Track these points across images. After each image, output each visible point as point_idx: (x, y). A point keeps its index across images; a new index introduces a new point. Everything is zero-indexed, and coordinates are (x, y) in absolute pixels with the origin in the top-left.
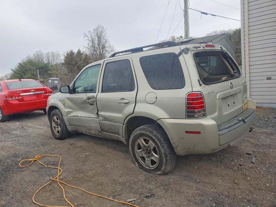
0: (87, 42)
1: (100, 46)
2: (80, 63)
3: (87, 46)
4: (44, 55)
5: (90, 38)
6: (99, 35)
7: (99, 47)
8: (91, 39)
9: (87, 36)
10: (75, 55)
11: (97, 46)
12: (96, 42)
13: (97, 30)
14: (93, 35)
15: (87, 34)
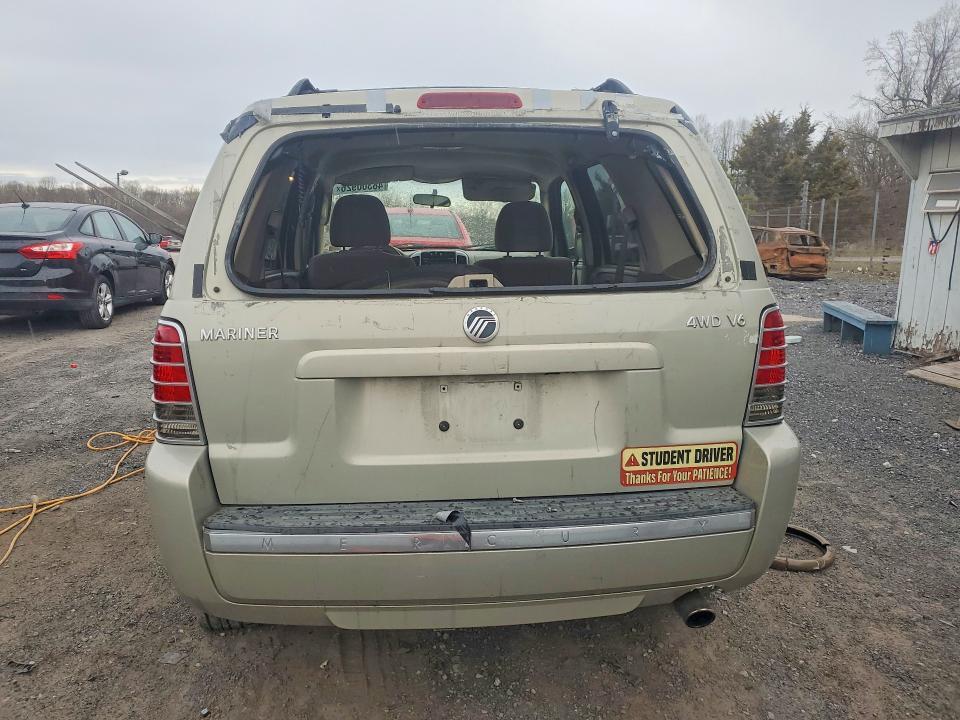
0: (878, 78)
1: (934, 96)
2: (795, 163)
3: (873, 95)
4: (711, 132)
5: (892, 62)
6: (939, 48)
7: (929, 97)
8: (896, 68)
9: (882, 55)
10: (786, 133)
11: (918, 94)
12: (921, 78)
13: (936, 25)
14: (910, 48)
15: (883, 45)
